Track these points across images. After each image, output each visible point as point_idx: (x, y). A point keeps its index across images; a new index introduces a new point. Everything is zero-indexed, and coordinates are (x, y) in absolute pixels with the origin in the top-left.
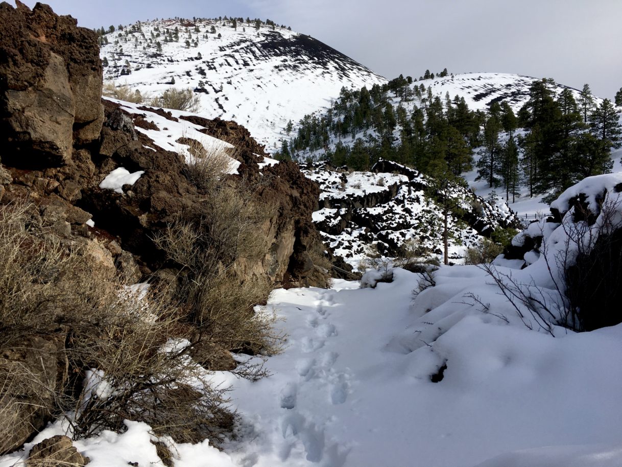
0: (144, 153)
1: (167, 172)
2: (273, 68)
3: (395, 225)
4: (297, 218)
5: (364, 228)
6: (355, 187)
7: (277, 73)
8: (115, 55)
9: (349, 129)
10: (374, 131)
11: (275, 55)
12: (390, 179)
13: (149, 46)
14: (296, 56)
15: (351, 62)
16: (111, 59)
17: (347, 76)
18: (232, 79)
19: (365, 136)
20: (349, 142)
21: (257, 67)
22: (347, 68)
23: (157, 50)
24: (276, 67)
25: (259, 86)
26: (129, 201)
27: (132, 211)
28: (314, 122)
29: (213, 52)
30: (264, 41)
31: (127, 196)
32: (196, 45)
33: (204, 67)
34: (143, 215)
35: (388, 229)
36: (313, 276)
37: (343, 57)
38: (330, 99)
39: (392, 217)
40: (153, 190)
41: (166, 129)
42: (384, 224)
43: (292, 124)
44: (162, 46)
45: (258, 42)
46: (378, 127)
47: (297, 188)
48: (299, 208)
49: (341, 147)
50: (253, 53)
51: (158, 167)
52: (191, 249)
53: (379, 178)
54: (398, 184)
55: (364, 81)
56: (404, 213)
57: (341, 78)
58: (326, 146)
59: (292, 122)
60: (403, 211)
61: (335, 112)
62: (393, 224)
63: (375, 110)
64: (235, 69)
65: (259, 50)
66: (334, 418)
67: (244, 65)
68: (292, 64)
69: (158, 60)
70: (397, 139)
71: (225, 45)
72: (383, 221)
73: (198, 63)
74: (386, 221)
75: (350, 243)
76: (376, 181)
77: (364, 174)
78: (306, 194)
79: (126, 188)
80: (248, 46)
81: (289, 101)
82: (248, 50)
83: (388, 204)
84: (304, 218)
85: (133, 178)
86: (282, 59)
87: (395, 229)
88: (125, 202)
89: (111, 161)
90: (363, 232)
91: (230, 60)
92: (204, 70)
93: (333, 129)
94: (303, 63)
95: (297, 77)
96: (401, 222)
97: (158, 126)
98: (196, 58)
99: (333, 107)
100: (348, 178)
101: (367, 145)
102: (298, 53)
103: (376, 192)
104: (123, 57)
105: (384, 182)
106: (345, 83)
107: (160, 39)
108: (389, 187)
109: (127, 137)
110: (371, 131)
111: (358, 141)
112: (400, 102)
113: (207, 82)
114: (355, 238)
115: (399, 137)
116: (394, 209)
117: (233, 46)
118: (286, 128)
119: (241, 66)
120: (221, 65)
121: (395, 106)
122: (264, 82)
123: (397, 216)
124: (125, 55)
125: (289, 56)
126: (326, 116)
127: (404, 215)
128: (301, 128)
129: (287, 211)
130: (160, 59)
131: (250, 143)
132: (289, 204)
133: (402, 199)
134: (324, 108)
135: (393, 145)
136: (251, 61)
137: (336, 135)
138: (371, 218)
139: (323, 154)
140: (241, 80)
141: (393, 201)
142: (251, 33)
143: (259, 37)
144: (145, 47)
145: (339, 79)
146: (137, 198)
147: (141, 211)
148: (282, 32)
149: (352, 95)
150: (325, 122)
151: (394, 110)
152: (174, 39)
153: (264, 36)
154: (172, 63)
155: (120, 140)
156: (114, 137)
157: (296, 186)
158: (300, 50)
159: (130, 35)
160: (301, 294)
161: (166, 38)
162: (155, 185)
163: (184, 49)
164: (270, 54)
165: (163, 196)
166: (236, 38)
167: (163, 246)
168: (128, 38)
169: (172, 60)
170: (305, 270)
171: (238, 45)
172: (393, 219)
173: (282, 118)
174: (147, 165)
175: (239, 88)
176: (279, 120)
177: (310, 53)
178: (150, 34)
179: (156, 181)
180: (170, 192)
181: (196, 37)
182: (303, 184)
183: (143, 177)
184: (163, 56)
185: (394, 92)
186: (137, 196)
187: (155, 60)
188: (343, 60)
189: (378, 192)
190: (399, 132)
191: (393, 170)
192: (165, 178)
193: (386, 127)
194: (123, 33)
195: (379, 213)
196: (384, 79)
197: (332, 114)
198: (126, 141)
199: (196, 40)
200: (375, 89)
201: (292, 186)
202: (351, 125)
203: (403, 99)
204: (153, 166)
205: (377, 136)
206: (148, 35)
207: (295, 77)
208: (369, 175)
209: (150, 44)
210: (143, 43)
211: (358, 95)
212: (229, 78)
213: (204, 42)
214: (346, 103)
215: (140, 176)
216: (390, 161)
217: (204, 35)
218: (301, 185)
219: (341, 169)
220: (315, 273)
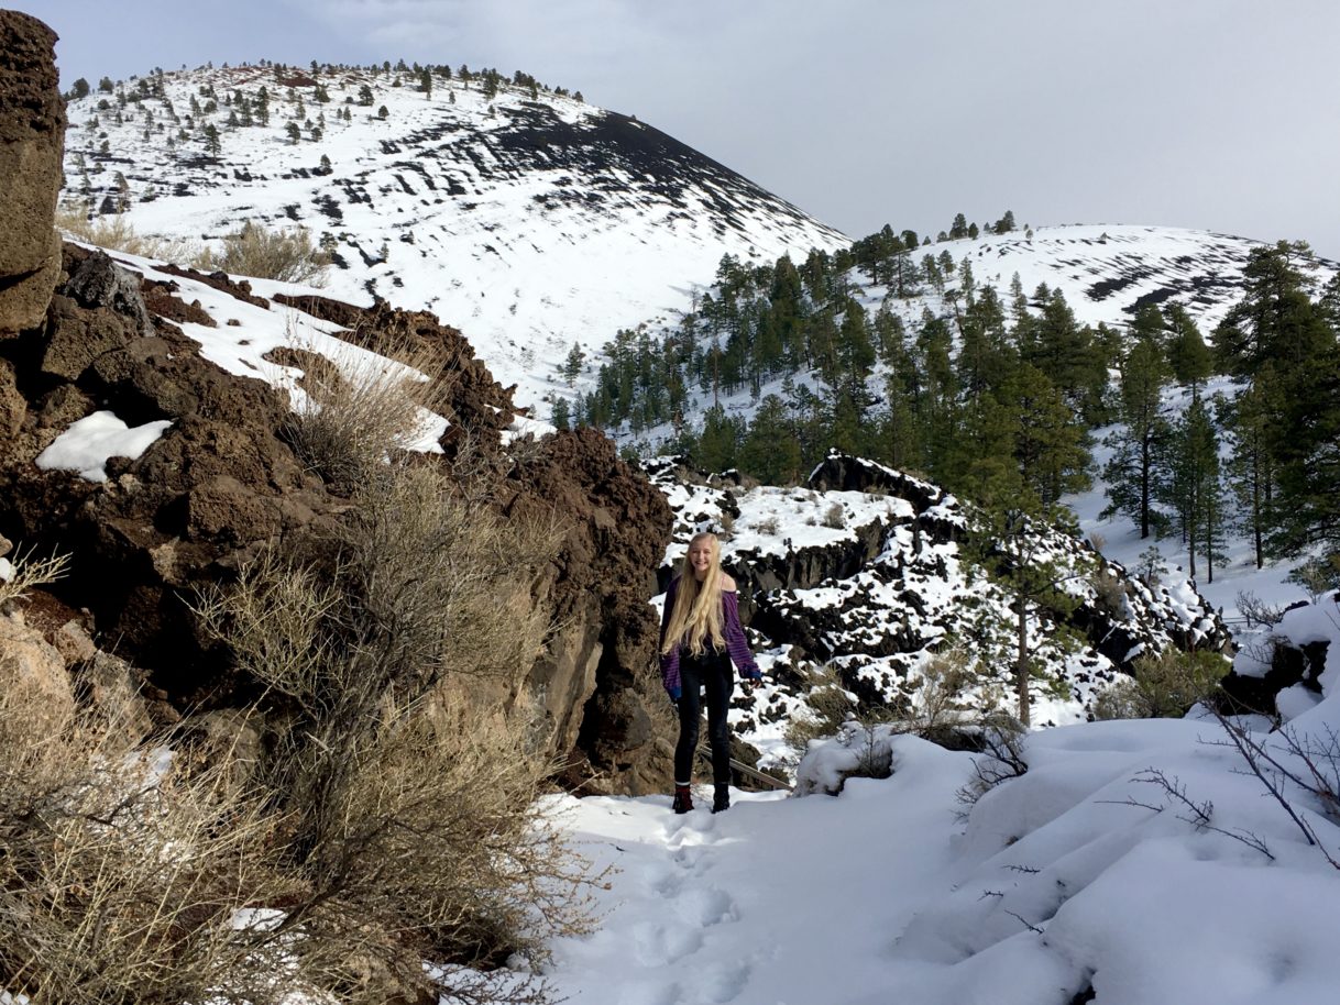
0: (173, 370)
1: (242, 423)
2: (531, 202)
3: (877, 640)
4: (607, 590)
5: (787, 647)
6: (760, 529)
7: (542, 214)
8: (86, 158)
9: (744, 371)
10: (814, 376)
11: (536, 166)
12: (862, 509)
13: (184, 137)
14: (594, 169)
15: (748, 189)
16: (75, 168)
17: (738, 226)
18: (414, 228)
19: (786, 391)
20: (742, 406)
21: (488, 196)
22: (736, 205)
23: (207, 149)
24: (540, 199)
25: (489, 248)
26: (125, 505)
27: (133, 532)
28: (644, 349)
29: (365, 155)
30: (507, 128)
31: (120, 489)
32: (317, 135)
33: (338, 194)
34: (163, 546)
35: (856, 651)
36: (649, 768)
37: (726, 176)
38: (689, 287)
39: (869, 615)
40: (196, 472)
41: (236, 323)
42: (846, 636)
43: (583, 355)
44: (221, 138)
45: (491, 132)
46: (823, 365)
47: (607, 505)
48: (614, 561)
49: (720, 420)
50: (477, 159)
51: (215, 408)
52: (309, 641)
53: (830, 506)
54: (885, 522)
55: (785, 240)
56: (902, 605)
57: (720, 230)
58: (678, 418)
59: (583, 350)
60: (901, 599)
61: (704, 322)
62: (870, 638)
63: (815, 319)
64: (425, 203)
65: (493, 152)
67: (450, 193)
68: (582, 190)
69: (209, 173)
70: (878, 401)
71: (399, 138)
72: (841, 627)
73: (322, 184)
74: (851, 627)
76: (819, 517)
77: (785, 493)
78: (634, 523)
79: (114, 467)
80: (462, 141)
81: (573, 291)
82: (463, 153)
83: (857, 580)
84: (628, 589)
85: (139, 440)
86: (557, 178)
87: (878, 652)
88: (114, 508)
89: (74, 393)
90: (785, 659)
91: (412, 177)
92: (336, 204)
93: (698, 371)
94: (615, 189)
95: (597, 226)
96: (894, 632)
97: (213, 315)
98: (316, 172)
99: (698, 308)
100: (741, 504)
101: (792, 414)
102: (600, 162)
103: (823, 545)
104: (109, 166)
105: (845, 516)
106: (732, 244)
107: (213, 119)
108: (859, 531)
109: (125, 326)
110: (805, 377)
111: (769, 404)
112: (885, 300)
113: (343, 237)
115: (883, 395)
116: (872, 592)
117: (419, 139)
118: (565, 364)
119: (443, 195)
120: (385, 191)
121: (872, 311)
122: (505, 239)
123: (883, 614)
124: (116, 160)
125: (575, 171)
126: (677, 334)
127: (903, 611)
128: (608, 365)
129: (579, 565)
130: (212, 173)
131: (474, 375)
132: (585, 547)
133: (896, 566)
134: (671, 310)
135: (866, 417)
136: (470, 181)
137: (707, 386)
138: (807, 620)
139: (669, 437)
140: (439, 233)
141: (871, 572)
142: (470, 105)
143: (492, 117)
144: (174, 138)
145: (715, 234)
146: (148, 495)
147: (159, 535)
148: (557, 105)
149: (750, 279)
150: (674, 349)
151: (869, 320)
152: (255, 118)
153: (507, 116)
154: (248, 183)
155: (104, 335)
156: (87, 324)
157: (607, 497)
158: (606, 155)
159: (131, 107)
160: (620, 812)
161: (233, 115)
162: (202, 458)
163: (282, 147)
164: (522, 165)
165: (226, 490)
166: (430, 120)
167: (222, 629)
168: (124, 114)
169: (247, 174)
170: (629, 743)
171: (434, 139)
172: (870, 621)
173: (553, 337)
174: (181, 403)
175: (434, 252)
176: (545, 342)
177: (635, 162)
178: (187, 104)
179: (206, 447)
180: (247, 480)
181: (318, 115)
182: (624, 494)
183: (169, 438)
184: (221, 165)
185: (869, 272)
186: (147, 489)
187: (200, 175)
188: (726, 184)
189: (828, 546)
190: (885, 381)
191: (870, 482)
192: (233, 441)
193: (847, 367)
194: (112, 99)
195: (832, 606)
196: (839, 235)
197: (695, 329)
198: (123, 337)
199: (316, 123)
200: (816, 262)
201: (594, 496)
202: (750, 359)
203: (893, 290)
204: (199, 407)
205: (822, 390)
206: (182, 108)
207: (591, 226)
208: (800, 496)
209: (187, 131)
210: (166, 129)
211: (769, 277)
212: (407, 225)
213: (339, 128)
214: (734, 298)
215: (159, 435)
216: (859, 459)
217: (339, 111)
218: (621, 497)
219: (723, 478)
220: (655, 759)
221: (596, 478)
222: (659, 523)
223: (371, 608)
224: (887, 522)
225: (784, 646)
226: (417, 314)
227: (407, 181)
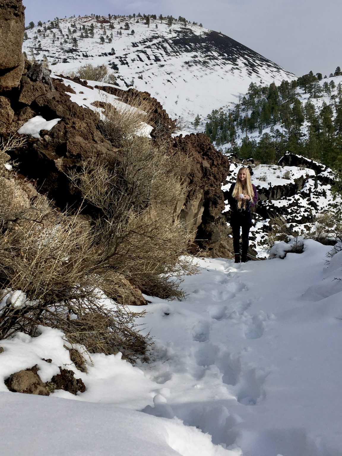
0: (61, 101)
1: (84, 119)
2: (183, 64)
3: (300, 218)
4: (206, 189)
5: (268, 220)
6: (260, 179)
7: (187, 68)
8: (34, 49)
9: (257, 125)
10: (282, 126)
11: (186, 51)
12: (297, 172)
13: (66, 42)
14: (206, 52)
15: (261, 58)
16: (30, 53)
17: (256, 72)
18: (143, 74)
19: (271, 132)
20: (255, 137)
21: (168, 62)
22: (256, 64)
23: (73, 46)
24: (187, 63)
25: (169, 81)
26: (46, 145)
27: (49, 154)
28: (221, 117)
29: (127, 48)
30: (175, 37)
31: (44, 140)
32: (110, 40)
33: (117, 62)
34: (59, 159)
35: (292, 222)
36: (219, 251)
37: (253, 54)
38: (238, 95)
39: (297, 210)
40: (69, 135)
41: (82, 93)
42: (289, 217)
43: (200, 119)
44: (78, 42)
45: (170, 39)
46: (285, 122)
47: (207, 159)
48: (209, 179)
49: (247, 142)
50: (165, 49)
51: (75, 114)
52: (106, 190)
53: (285, 171)
54: (305, 177)
55: (273, 77)
56: (310, 206)
57: (250, 74)
58: (232, 141)
59: (200, 117)
60: (309, 204)
61: (243, 107)
62: (297, 217)
63: (283, 106)
64: (147, 65)
65: (170, 46)
66: (249, 349)
67: (155, 61)
68: (201, 59)
69: (74, 55)
70: (305, 135)
71: (138, 41)
72: (287, 213)
73: (112, 58)
74: (291, 213)
75: (253, 234)
76: (282, 175)
77: (270, 167)
78: (216, 166)
79: (43, 133)
80: (160, 42)
81: (197, 96)
82: (160, 46)
83: (294, 197)
84: (213, 189)
85: (50, 125)
86: (192, 55)
87: (300, 222)
88: (42, 146)
89: (29, 110)
90: (267, 224)
91: (142, 56)
92: (116, 65)
93: (240, 124)
94: (213, 59)
95: (206, 73)
96: (306, 216)
97: (75, 90)
98: (110, 54)
99: (241, 102)
100: (254, 170)
101: (273, 140)
102: (208, 49)
103: (282, 185)
104: (41, 52)
105: (290, 175)
106: (254, 79)
107: (77, 35)
108: (295, 180)
109: (46, 87)
110: (279, 127)
111: (265, 136)
112: (309, 99)
113: (119, 77)
114: (259, 229)
115: (306, 133)
116: (299, 202)
117: (145, 42)
118: (194, 122)
119: (153, 62)
120: (133, 60)
121: (304, 103)
122: (174, 77)
123: (303, 209)
124: (43, 50)
125: (199, 52)
126: (233, 111)
127: (310, 208)
128: (209, 122)
129: (197, 178)
130: (75, 54)
131: (162, 115)
132: (199, 172)
133: (308, 192)
134: (231, 103)
135: (299, 141)
136: (163, 57)
137: (243, 130)
138: (276, 211)
139: (229, 147)
140: (151, 76)
141: (299, 194)
142: (163, 29)
143: (170, 33)
144: (62, 42)
145: (248, 75)
146: (53, 142)
147: (57, 155)
148: (193, 29)
149: (260, 91)
150: (232, 117)
151: (302, 106)
152: (89, 35)
153: (175, 33)
154: (87, 58)
155: (39, 90)
156: (33, 86)
157: (207, 157)
158: (210, 47)
159: (48, 31)
160: (209, 262)
161: (82, 34)
162: (71, 130)
163: (98, 45)
164: (180, 50)
165: (79, 141)
166: (149, 35)
167: (78, 184)
168: (46, 34)
169: (87, 55)
170: (212, 241)
171: (150, 42)
172: (298, 212)
173: (190, 112)
174: (64, 113)
175: (150, 82)
176: (187, 114)
177: (220, 49)
178: (67, 30)
179: (72, 127)
180: (86, 139)
181: (111, 33)
182: (213, 156)
183: (60, 124)
184: (78, 52)
185: (303, 89)
186: (53, 140)
187: (71, 55)
188: (253, 57)
189: (284, 185)
190: (307, 128)
191: (300, 163)
192: (81, 125)
193: (294, 123)
194: (42, 29)
195: (284, 206)
196: (293, 75)
197: (240, 110)
198: (45, 91)
199: (110, 36)
200: (284, 85)
201: (203, 157)
202: (259, 120)
203: (312, 95)
204: (70, 114)
205: (285, 131)
206: (65, 32)
207: (204, 73)
208: (275, 168)
209: (67, 40)
210: (60, 39)
211: (267, 91)
212: (141, 73)
213: (118, 38)
214: (254, 98)
215: (57, 123)
216: (296, 155)
217: (118, 32)
218: (212, 157)
219: (248, 161)
220: (221, 249)
221: (203, 150)
222: (225, 167)
223: (126, 179)
224: (306, 177)
225: (267, 219)
226: (143, 93)
227: (141, 57)
